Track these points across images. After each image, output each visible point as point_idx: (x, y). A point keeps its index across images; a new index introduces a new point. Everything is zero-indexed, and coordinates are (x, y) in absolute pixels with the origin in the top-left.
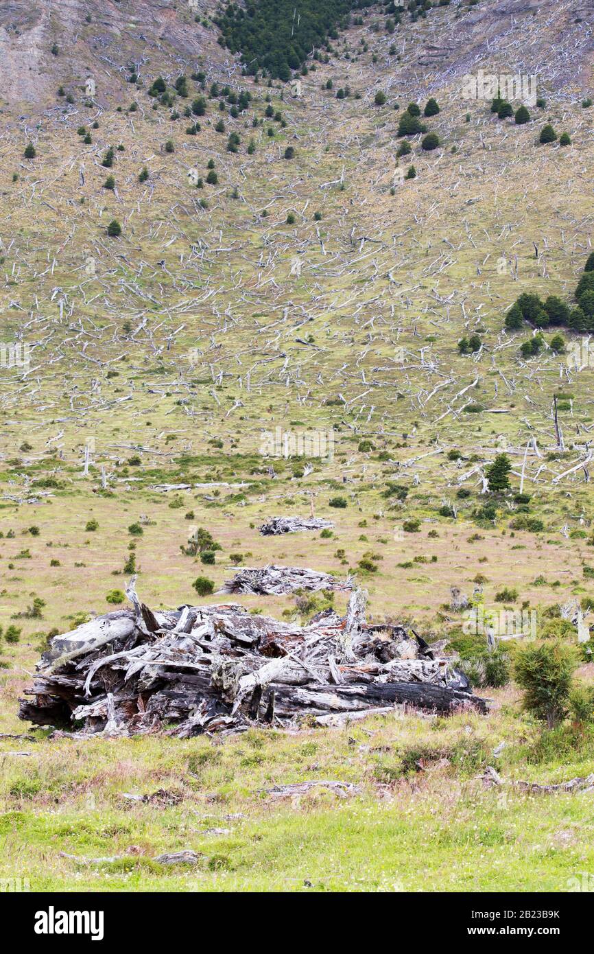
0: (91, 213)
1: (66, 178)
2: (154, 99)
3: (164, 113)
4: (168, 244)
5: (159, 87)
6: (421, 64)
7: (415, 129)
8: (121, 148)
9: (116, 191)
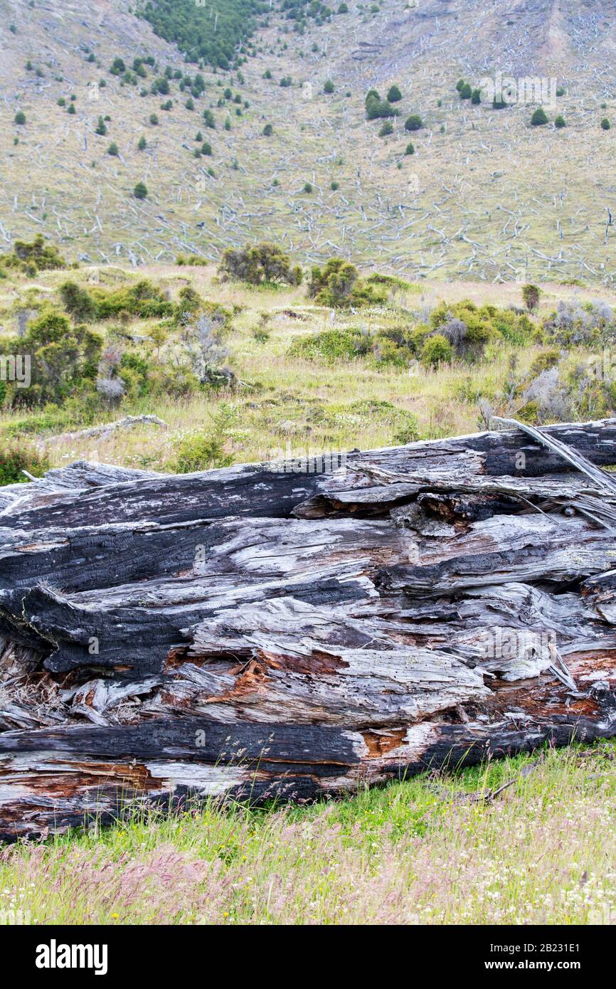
0: (108, 176)
1: (65, 143)
2: (117, 77)
3: (132, 91)
4: (197, 207)
5: (118, 67)
6: (356, 59)
7: (387, 112)
8: (108, 119)
9: (121, 157)
